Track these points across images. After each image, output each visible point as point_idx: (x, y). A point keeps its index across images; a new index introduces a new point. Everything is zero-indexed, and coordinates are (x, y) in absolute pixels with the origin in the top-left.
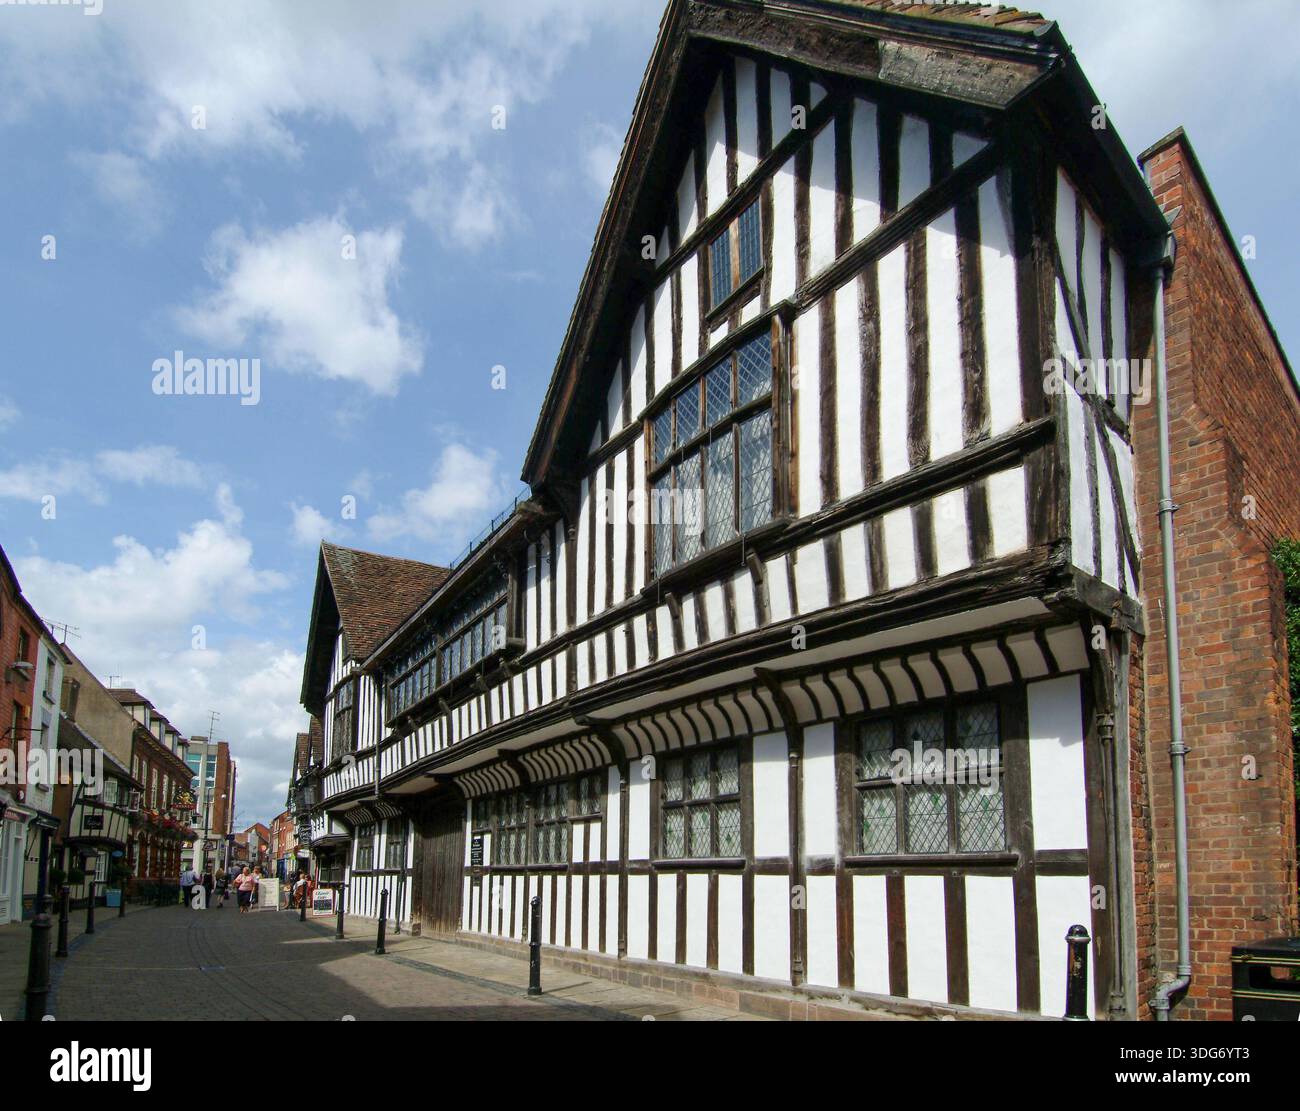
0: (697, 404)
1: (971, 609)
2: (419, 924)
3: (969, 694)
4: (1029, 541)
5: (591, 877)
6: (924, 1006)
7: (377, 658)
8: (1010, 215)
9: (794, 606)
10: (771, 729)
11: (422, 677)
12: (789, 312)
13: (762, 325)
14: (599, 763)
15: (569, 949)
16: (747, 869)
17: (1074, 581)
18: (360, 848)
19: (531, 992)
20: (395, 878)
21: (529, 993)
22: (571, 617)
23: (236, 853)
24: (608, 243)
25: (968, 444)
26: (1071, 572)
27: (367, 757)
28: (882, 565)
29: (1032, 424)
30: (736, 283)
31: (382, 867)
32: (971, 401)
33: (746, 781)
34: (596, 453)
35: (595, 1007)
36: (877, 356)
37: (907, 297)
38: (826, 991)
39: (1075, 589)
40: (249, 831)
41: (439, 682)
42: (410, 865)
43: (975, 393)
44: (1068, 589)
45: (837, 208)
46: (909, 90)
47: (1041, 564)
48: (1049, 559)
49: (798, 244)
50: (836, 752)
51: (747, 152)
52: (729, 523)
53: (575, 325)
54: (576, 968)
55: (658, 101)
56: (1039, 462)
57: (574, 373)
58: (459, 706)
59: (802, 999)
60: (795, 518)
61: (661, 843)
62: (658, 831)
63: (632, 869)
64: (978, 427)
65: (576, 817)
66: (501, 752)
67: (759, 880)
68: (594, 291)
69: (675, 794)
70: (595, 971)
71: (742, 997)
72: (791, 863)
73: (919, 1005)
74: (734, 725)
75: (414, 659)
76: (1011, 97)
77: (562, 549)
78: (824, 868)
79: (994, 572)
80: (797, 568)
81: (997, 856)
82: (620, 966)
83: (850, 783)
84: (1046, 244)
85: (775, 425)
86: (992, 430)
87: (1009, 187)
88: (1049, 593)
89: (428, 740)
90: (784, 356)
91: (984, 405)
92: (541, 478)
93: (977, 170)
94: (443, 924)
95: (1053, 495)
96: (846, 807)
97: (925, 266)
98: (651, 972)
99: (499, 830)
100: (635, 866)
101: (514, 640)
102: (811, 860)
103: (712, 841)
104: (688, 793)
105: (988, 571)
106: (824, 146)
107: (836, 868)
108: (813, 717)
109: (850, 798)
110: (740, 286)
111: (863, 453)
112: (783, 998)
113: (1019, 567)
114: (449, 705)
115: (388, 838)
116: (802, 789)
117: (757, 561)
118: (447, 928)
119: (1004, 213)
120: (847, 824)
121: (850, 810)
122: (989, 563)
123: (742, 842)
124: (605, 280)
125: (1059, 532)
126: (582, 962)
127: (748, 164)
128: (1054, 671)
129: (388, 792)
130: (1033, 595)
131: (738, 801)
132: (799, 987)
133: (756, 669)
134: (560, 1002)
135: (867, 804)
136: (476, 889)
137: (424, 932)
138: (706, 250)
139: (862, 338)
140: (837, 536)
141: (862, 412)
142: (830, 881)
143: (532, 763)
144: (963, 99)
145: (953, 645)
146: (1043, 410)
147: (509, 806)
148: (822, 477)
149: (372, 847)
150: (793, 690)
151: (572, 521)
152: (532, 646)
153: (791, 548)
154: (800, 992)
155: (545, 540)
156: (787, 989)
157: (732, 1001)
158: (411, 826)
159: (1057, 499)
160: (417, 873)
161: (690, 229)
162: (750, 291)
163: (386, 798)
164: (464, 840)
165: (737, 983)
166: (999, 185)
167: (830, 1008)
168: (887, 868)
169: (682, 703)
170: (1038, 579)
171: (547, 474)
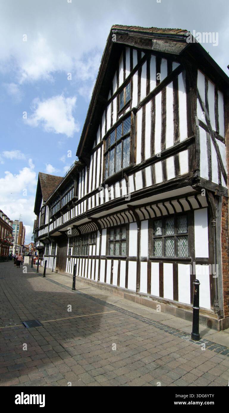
0: (114, 135)
1: (175, 189)
2: (57, 270)
3: (180, 213)
4: (189, 170)
5: (93, 260)
6: (167, 300)
7: (48, 201)
8: (185, 82)
9: (135, 188)
10: (134, 222)
11: (58, 206)
12: (135, 111)
13: (129, 114)
14: (96, 230)
15: (87, 279)
16: (127, 259)
17: (200, 181)
18: (46, 249)
19: (73, 289)
20: (53, 257)
21: (72, 290)
22: (88, 191)
23: (26, 250)
24: (95, 95)
25: (175, 144)
26: (199, 179)
27: (47, 226)
28: (155, 177)
29: (190, 138)
30: (125, 104)
31: (50, 255)
32: (176, 132)
33: (128, 235)
34: (94, 149)
35: (87, 294)
36: (155, 121)
37: (162, 105)
38: (144, 294)
39: (201, 184)
40: (29, 244)
41: (60, 208)
42: (56, 255)
43: (177, 130)
44: (199, 184)
45: (147, 84)
46: (159, 52)
47: (191, 177)
48: (193, 175)
49: (138, 93)
50: (148, 229)
51: (128, 70)
52: (120, 166)
53: (88, 116)
54: (89, 284)
55: (107, 59)
56: (191, 148)
57: (88, 128)
58: (65, 214)
59: (138, 296)
60: (135, 165)
61: (108, 251)
62: (108, 248)
63: (101, 258)
64: (177, 139)
65: (90, 243)
66: (74, 226)
67: (130, 262)
68: (92, 107)
69: (112, 238)
70: (92, 285)
71: (125, 294)
72: (137, 258)
73: (166, 300)
74: (125, 220)
75: (56, 202)
76: (180, 51)
77: (86, 173)
78: (145, 260)
79: (180, 179)
80: (135, 178)
81: (186, 258)
82: (98, 284)
83: (152, 237)
84: (193, 90)
85: (131, 140)
86: (180, 140)
87: (185, 75)
88: (194, 184)
89: (59, 222)
90: (134, 122)
91: (179, 133)
92: (80, 155)
93: (178, 71)
94: (62, 270)
95: (194, 158)
96: (150, 243)
97: (166, 97)
98: (104, 286)
99: (75, 246)
100: (102, 257)
101: (76, 197)
102: (142, 257)
103: (120, 252)
104: (115, 238)
105: (179, 179)
106: (144, 67)
107: (147, 260)
108: (143, 219)
109: (151, 241)
110: (126, 104)
111: (151, 147)
112: (134, 295)
113: (186, 177)
114: (63, 213)
115: (52, 247)
116: (140, 238)
117: (126, 176)
118: (63, 272)
119: (184, 82)
120: (150, 248)
121: (151, 244)
122: (179, 177)
123: (126, 252)
124: (95, 104)
125: (196, 167)
126: (90, 282)
127: (128, 73)
128: (201, 207)
129: (51, 235)
130: (190, 185)
131: (126, 241)
132: (138, 292)
133: (128, 205)
134: (79, 292)
135: (156, 243)
136: (69, 261)
137: (59, 272)
138: (119, 96)
139: (151, 116)
140: (144, 169)
141: (151, 136)
142: (146, 263)
143: (81, 228)
144: (170, 53)
145: (175, 199)
146: (192, 134)
147: (77, 240)
148: (141, 154)
149: (49, 249)
150: (138, 211)
151: (89, 166)
152: (79, 198)
153: (134, 173)
154: (137, 294)
155: (83, 171)
156: (135, 293)
157: (122, 295)
158: (57, 244)
159: (195, 158)
160: (58, 257)
161: (115, 90)
162: (128, 106)
163: (50, 237)
164: (67, 248)
165: (124, 290)
166: (183, 75)
167: (145, 299)
168: (159, 261)
169: (113, 214)
170: (190, 181)
171: (82, 154)
